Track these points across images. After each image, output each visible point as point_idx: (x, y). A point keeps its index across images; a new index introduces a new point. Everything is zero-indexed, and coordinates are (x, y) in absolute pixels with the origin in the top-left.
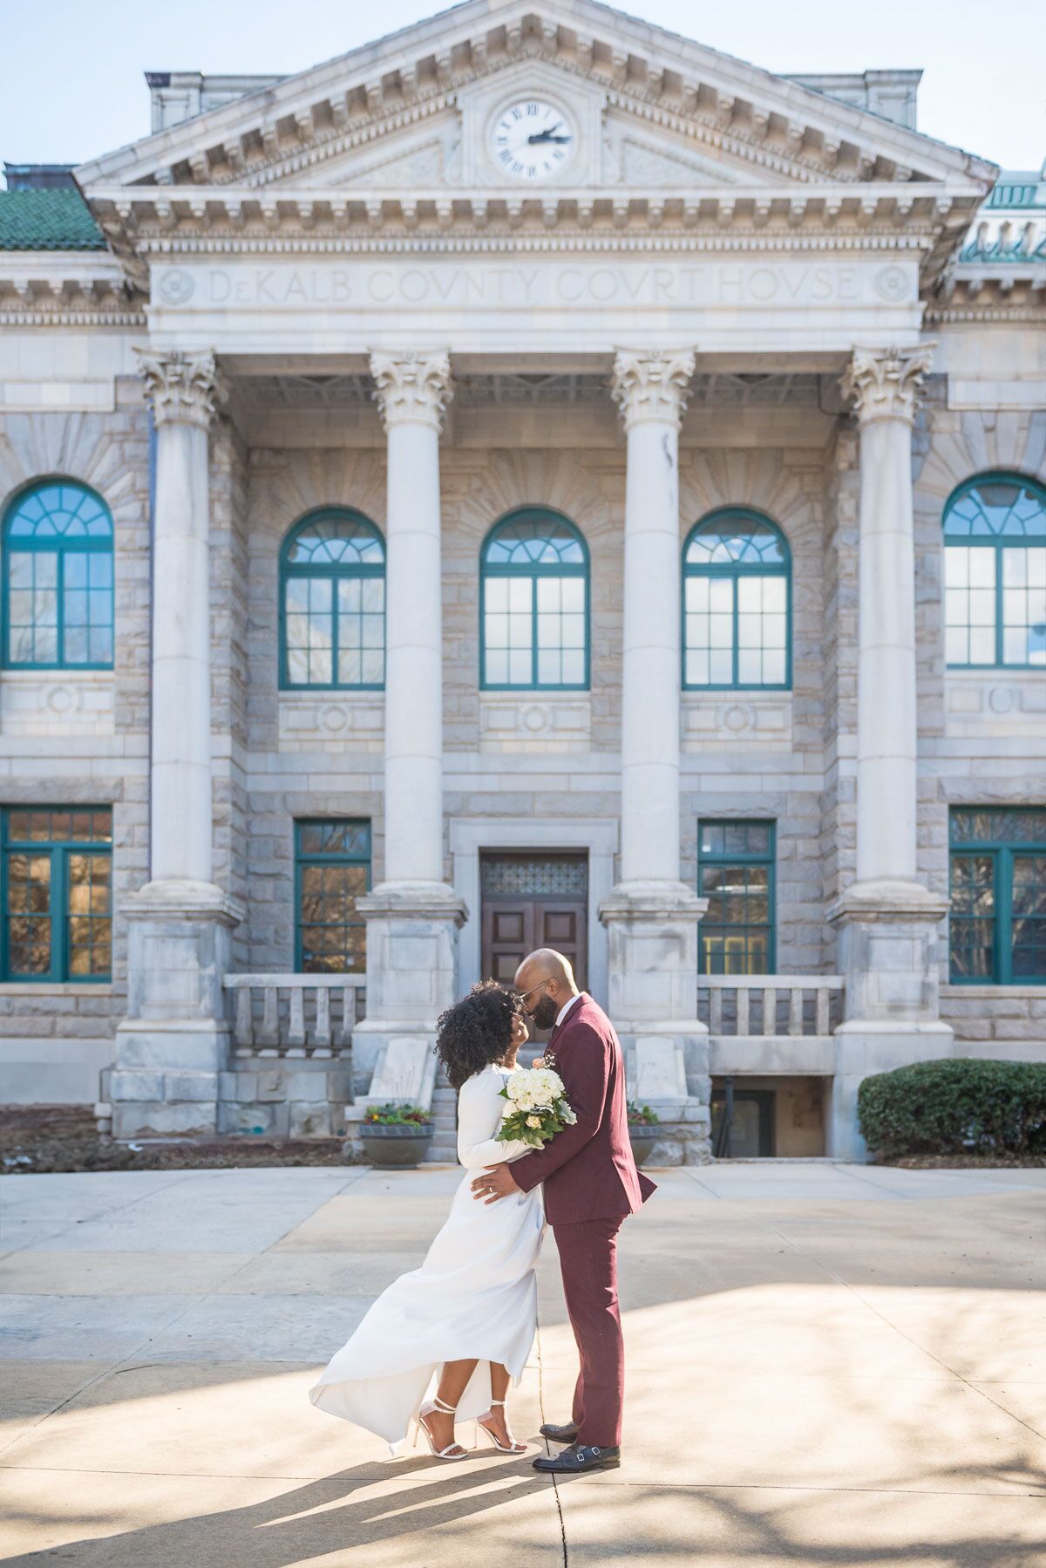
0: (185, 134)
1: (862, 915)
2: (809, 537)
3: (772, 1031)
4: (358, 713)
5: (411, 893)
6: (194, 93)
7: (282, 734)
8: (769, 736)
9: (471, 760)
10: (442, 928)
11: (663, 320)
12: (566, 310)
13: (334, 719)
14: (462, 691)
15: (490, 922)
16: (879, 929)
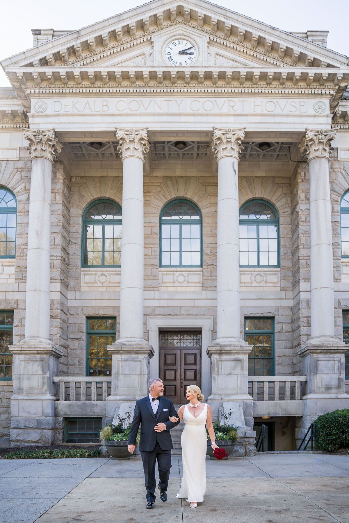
0: (45, 48)
1: (315, 351)
2: (286, 210)
3: (278, 399)
4: (112, 276)
5: (130, 343)
6: (51, 37)
7: (82, 285)
8: (272, 285)
9: (155, 294)
10: (143, 357)
11: (232, 119)
12: (194, 115)
13: (103, 279)
14: (153, 267)
15: (163, 358)
16: (321, 356)
